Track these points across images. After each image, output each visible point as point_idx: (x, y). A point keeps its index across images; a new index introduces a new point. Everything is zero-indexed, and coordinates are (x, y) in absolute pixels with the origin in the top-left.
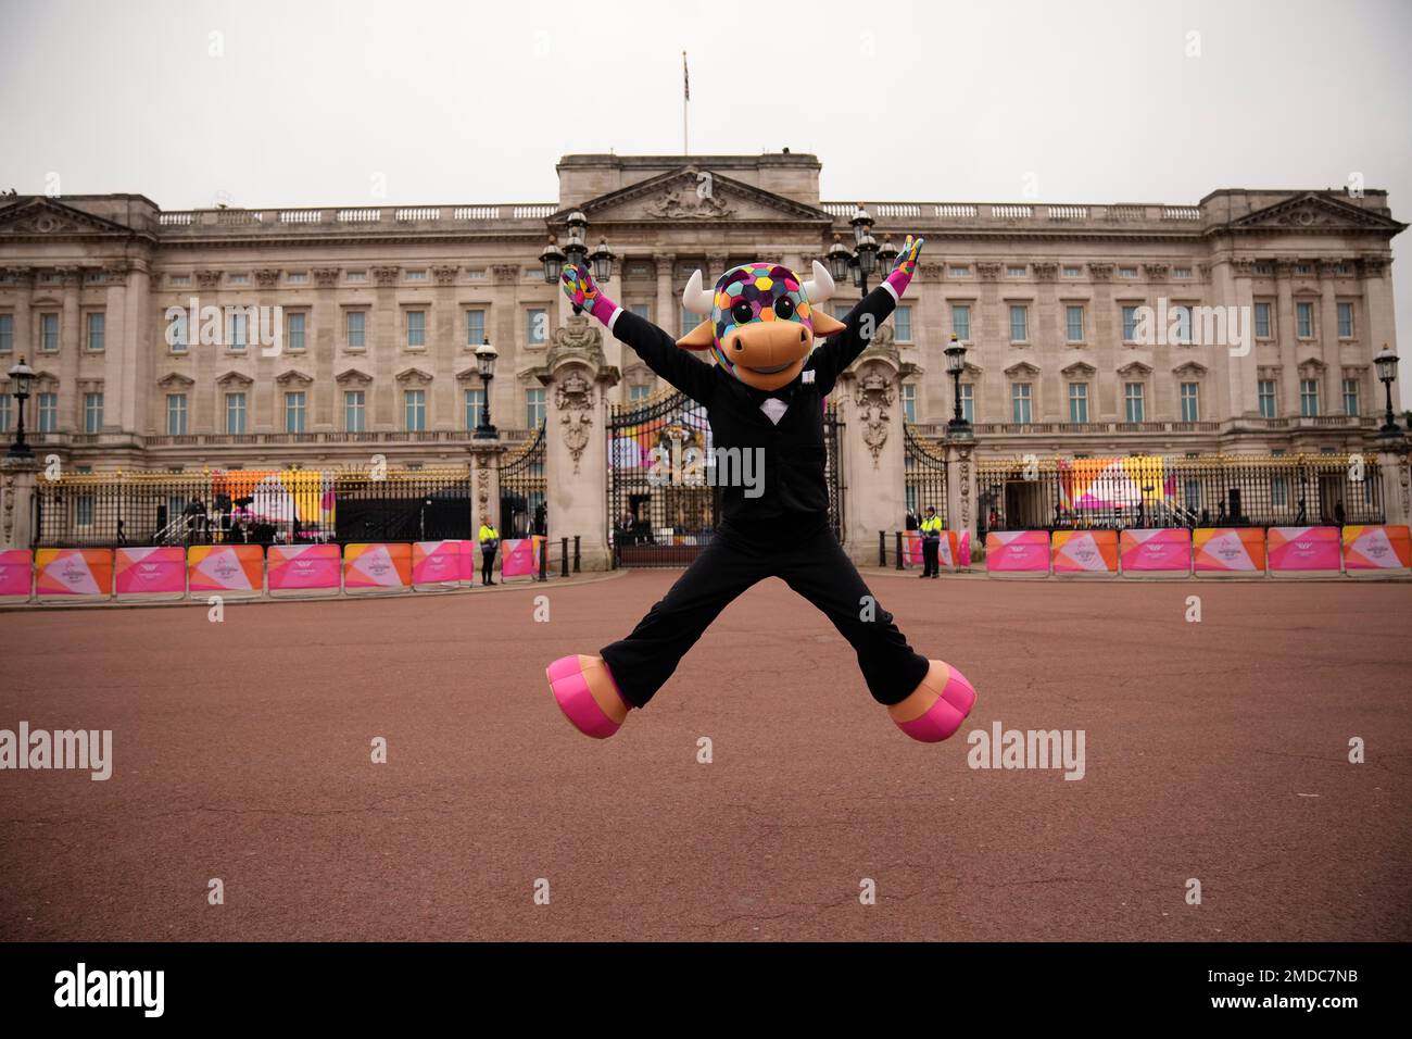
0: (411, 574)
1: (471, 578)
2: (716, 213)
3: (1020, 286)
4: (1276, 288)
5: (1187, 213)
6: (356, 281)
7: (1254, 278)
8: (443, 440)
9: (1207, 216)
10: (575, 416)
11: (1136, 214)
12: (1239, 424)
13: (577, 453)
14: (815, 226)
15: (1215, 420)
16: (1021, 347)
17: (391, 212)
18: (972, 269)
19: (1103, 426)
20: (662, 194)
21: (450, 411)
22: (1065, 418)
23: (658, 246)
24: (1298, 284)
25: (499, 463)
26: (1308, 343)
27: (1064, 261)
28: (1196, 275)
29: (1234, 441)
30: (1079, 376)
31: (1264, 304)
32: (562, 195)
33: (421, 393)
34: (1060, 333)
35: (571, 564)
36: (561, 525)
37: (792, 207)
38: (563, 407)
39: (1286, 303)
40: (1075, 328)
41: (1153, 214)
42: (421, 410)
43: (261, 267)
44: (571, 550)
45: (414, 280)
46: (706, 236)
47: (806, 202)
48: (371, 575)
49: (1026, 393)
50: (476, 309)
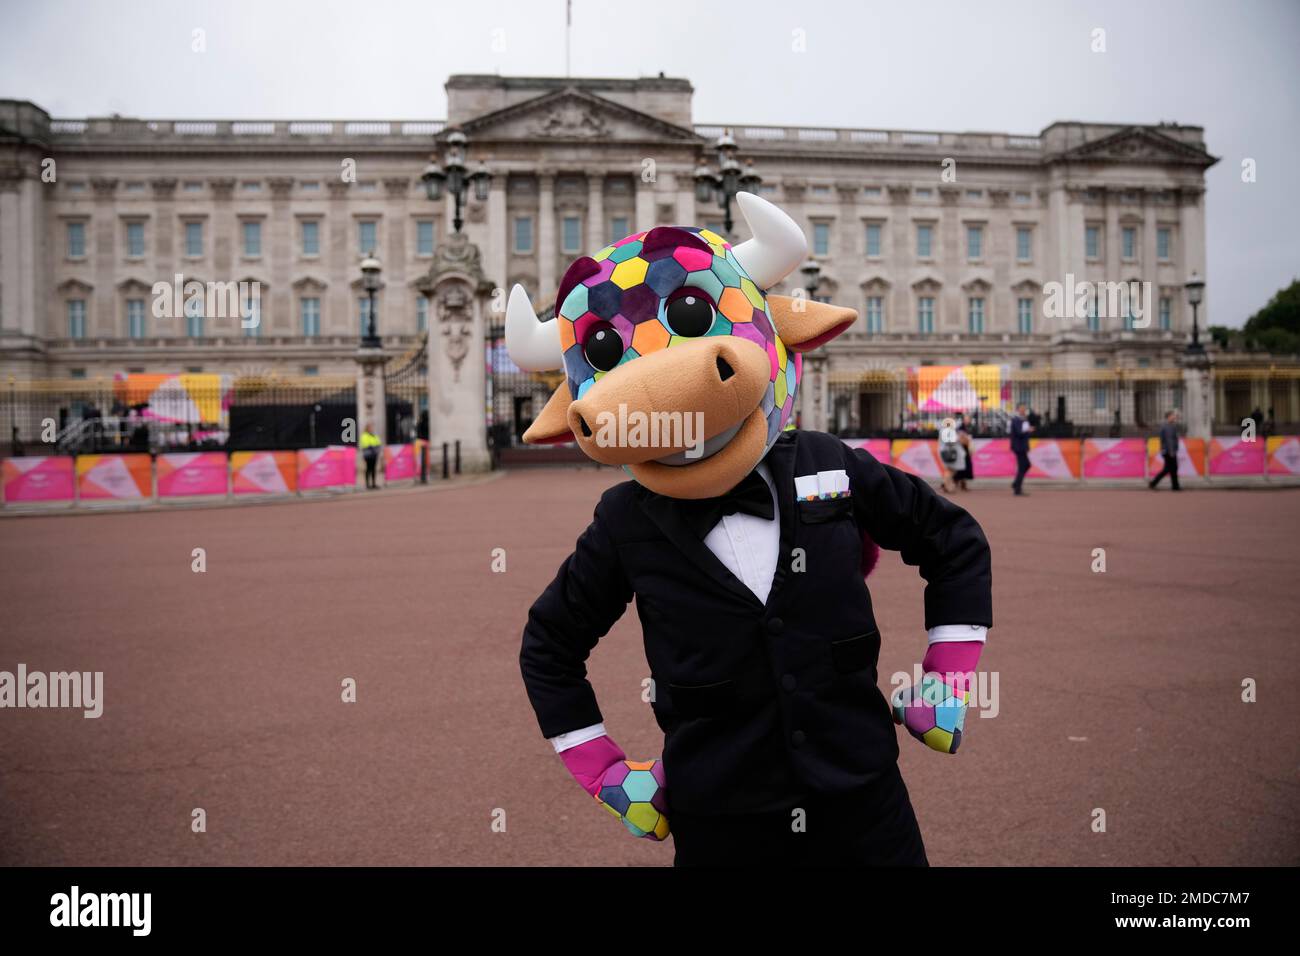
0: (297, 480)
1: (353, 482)
2: (594, 133)
3: (876, 206)
4: (1105, 213)
5: (1029, 143)
6: (252, 192)
7: (1086, 204)
8: (337, 344)
9: (1046, 144)
10: (455, 327)
11: (983, 141)
12: (1069, 336)
13: (457, 362)
14: (688, 147)
15: (1047, 332)
16: (876, 262)
17: (283, 125)
18: (833, 190)
19: (948, 337)
20: (544, 113)
21: (343, 317)
22: (913, 328)
23: (540, 163)
24: (1124, 210)
25: (384, 370)
26: (1131, 264)
27: (917, 183)
28: (1034, 200)
29: (1064, 352)
30: (927, 291)
31: (1094, 227)
32: (450, 113)
33: (316, 300)
34: (912, 250)
35: (451, 467)
36: (442, 431)
37: (667, 128)
38: (445, 319)
39: (1113, 228)
40: (925, 247)
41: (998, 143)
42: (316, 317)
43: (157, 176)
44: (451, 453)
45: (308, 192)
46: (585, 154)
47: (680, 123)
48: (258, 482)
49: (879, 304)
50: (367, 221)
